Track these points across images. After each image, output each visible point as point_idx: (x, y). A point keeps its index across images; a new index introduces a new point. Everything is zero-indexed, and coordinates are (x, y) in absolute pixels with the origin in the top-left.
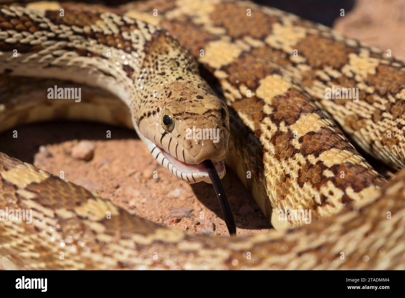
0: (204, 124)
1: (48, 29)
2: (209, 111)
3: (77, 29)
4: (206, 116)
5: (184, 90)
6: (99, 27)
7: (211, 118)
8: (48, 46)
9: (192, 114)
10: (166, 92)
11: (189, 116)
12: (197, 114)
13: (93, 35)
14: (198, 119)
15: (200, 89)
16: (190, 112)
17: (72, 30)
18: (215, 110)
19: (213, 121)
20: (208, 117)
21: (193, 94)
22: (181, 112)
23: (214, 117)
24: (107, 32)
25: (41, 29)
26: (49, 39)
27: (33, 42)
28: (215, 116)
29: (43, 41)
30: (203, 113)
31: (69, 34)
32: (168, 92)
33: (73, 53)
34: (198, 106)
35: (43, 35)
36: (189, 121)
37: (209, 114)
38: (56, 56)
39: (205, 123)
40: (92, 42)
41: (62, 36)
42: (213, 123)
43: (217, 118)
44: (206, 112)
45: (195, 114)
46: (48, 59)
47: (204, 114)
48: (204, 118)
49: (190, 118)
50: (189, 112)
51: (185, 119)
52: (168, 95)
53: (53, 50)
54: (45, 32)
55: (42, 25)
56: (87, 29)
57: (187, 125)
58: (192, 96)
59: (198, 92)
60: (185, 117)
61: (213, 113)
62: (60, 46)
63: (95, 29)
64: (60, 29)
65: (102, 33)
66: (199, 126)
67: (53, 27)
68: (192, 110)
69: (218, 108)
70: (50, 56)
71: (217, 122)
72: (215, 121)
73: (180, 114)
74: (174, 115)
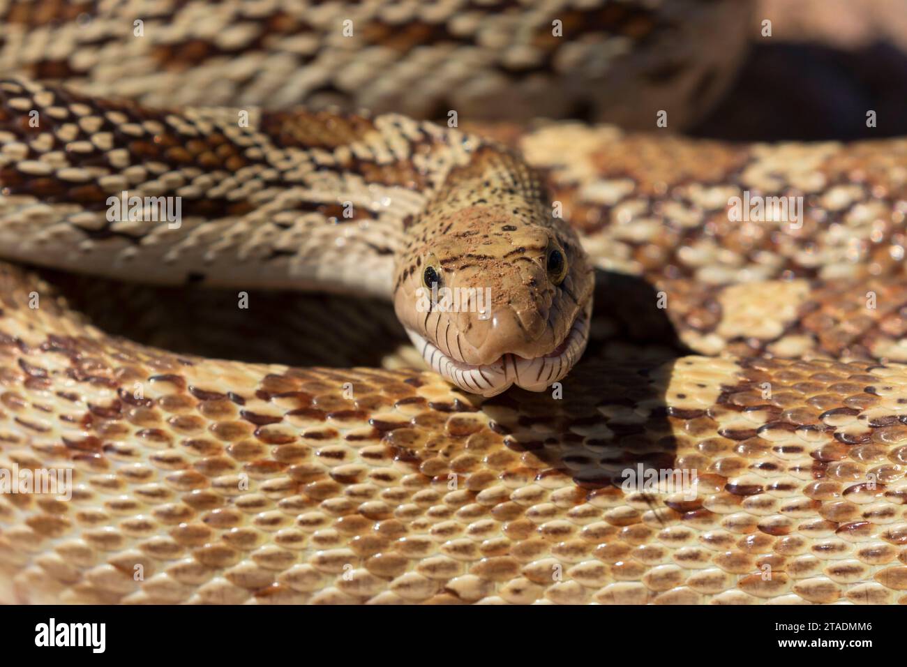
0: (500, 276)
1: (264, 162)
2: (521, 250)
3: (322, 158)
4: (509, 260)
5: (481, 219)
6: (370, 148)
7: (519, 264)
8: (266, 201)
9: (479, 257)
10: (442, 225)
11: (473, 261)
12: (491, 258)
13: (357, 167)
14: (490, 266)
15: (518, 216)
16: (477, 253)
17: (312, 160)
18: (533, 248)
19: (522, 270)
20: (514, 262)
21: (496, 224)
22: (456, 256)
23: (526, 263)
24: (383, 157)
25: (250, 162)
26: (268, 184)
27: (235, 195)
28: (529, 260)
29: (254, 191)
30: (505, 254)
31: (305, 171)
32: (446, 224)
33: (314, 217)
34: (498, 243)
35: (255, 177)
36: (469, 272)
37: (518, 256)
38: (284, 226)
39: (502, 274)
40: (353, 182)
41: (291, 176)
42: (522, 275)
43: (534, 263)
44: (512, 253)
45: (485, 257)
46: (268, 234)
47: (505, 257)
48: (504, 264)
49: (474, 265)
50: (473, 253)
51: (463, 268)
52: (443, 231)
53: (274, 213)
54: (257, 169)
55: (253, 153)
56: (342, 155)
57: (465, 281)
58: (492, 227)
59: (511, 220)
60: (462, 264)
61: (527, 255)
62: (288, 201)
63: (361, 152)
64: (288, 158)
65: (373, 163)
66: (490, 280)
67: (274, 155)
68: (482, 250)
69: (539, 244)
70: (269, 227)
71: (532, 271)
72: (527, 269)
73: (455, 259)
74: (443, 262)
